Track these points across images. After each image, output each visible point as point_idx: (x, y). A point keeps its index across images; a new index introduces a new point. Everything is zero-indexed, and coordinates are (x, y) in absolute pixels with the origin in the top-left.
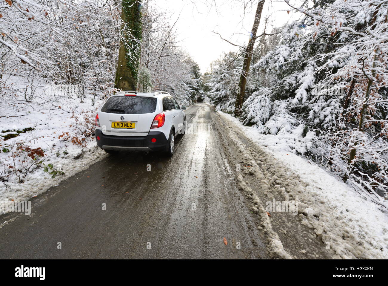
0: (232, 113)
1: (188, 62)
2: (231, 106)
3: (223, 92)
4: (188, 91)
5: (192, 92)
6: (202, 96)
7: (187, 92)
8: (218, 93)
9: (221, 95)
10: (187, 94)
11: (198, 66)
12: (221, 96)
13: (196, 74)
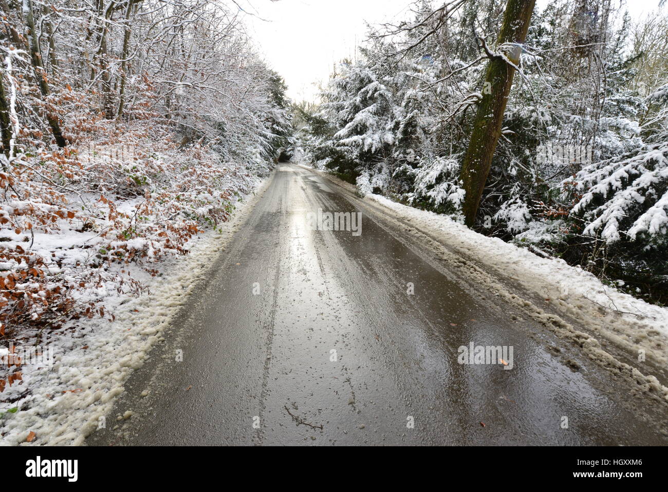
0: (453, 210)
1: (259, 71)
2: (444, 185)
3: (376, 137)
4: (265, 136)
5: (273, 139)
6: (288, 149)
7: (262, 138)
8: (363, 140)
9: (372, 144)
10: (261, 144)
11: (281, 82)
12: (373, 150)
13: (278, 99)
